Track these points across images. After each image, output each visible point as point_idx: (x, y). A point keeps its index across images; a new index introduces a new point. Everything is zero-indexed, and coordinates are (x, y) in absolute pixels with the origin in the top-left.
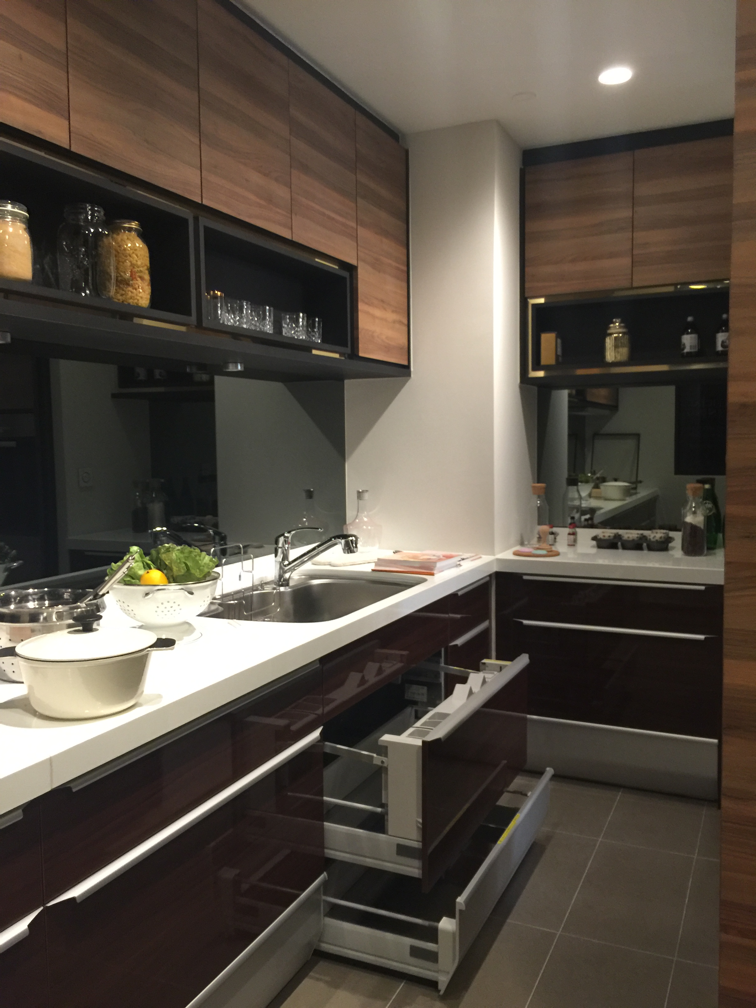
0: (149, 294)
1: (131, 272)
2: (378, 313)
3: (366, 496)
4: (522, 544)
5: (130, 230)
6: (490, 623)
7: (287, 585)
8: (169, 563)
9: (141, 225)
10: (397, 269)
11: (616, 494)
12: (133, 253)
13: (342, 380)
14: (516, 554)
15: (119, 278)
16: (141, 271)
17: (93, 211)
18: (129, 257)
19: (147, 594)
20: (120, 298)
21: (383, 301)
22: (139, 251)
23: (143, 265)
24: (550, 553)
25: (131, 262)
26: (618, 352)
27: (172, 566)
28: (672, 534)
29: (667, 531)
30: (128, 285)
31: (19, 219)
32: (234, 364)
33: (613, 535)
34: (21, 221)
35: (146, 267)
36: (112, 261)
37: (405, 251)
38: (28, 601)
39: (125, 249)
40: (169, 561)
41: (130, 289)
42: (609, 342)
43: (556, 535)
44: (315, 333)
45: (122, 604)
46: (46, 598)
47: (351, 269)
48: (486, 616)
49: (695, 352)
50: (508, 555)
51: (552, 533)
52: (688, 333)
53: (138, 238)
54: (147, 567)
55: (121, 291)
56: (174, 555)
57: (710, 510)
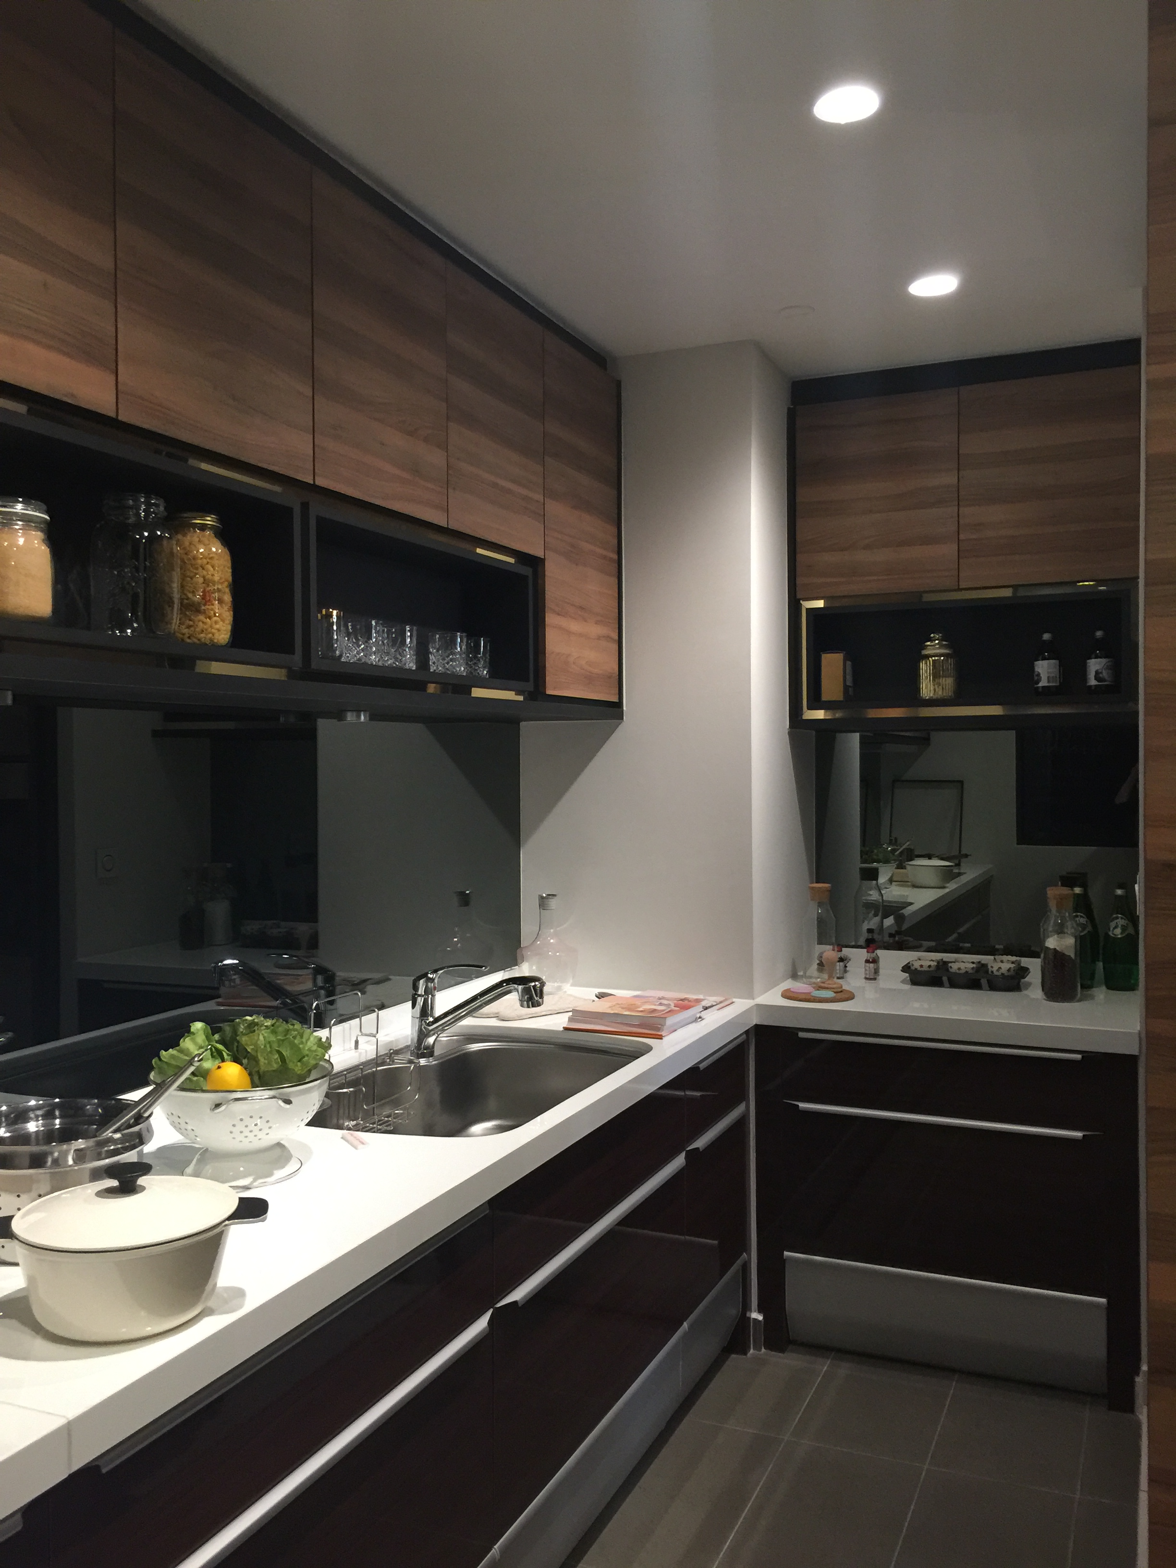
0: (229, 624)
1: (204, 592)
2: (575, 626)
3: (553, 903)
4: (794, 976)
5: (203, 528)
6: (748, 1107)
7: (431, 1054)
8: (252, 1049)
9: (221, 520)
10: (605, 557)
11: (931, 878)
12: (208, 563)
13: (517, 723)
14: (787, 995)
15: (186, 601)
16: (219, 590)
17: (148, 505)
18: (200, 569)
19: (218, 1106)
20: (186, 631)
21: (582, 608)
22: (217, 559)
23: (221, 581)
24: (839, 996)
25: (204, 577)
26: (939, 684)
27: (257, 1055)
28: (1025, 962)
29: (1018, 958)
30: (198, 611)
31: (34, 525)
32: (355, 714)
33: (934, 964)
34: (37, 528)
35: (226, 584)
36: (176, 576)
37: (615, 530)
38: (27, 1120)
39: (195, 558)
40: (252, 1047)
41: (202, 617)
42: (925, 668)
43: (846, 962)
44: (479, 660)
45: (177, 1120)
46: (57, 1113)
47: (535, 563)
48: (742, 1097)
49: (1056, 687)
50: (773, 998)
51: (841, 960)
52: (1044, 659)
53: (215, 540)
54: (217, 1056)
55: (188, 621)
56: (261, 1038)
57: (1084, 927)
